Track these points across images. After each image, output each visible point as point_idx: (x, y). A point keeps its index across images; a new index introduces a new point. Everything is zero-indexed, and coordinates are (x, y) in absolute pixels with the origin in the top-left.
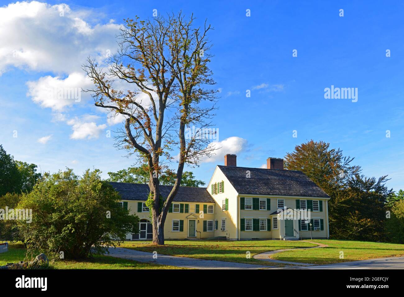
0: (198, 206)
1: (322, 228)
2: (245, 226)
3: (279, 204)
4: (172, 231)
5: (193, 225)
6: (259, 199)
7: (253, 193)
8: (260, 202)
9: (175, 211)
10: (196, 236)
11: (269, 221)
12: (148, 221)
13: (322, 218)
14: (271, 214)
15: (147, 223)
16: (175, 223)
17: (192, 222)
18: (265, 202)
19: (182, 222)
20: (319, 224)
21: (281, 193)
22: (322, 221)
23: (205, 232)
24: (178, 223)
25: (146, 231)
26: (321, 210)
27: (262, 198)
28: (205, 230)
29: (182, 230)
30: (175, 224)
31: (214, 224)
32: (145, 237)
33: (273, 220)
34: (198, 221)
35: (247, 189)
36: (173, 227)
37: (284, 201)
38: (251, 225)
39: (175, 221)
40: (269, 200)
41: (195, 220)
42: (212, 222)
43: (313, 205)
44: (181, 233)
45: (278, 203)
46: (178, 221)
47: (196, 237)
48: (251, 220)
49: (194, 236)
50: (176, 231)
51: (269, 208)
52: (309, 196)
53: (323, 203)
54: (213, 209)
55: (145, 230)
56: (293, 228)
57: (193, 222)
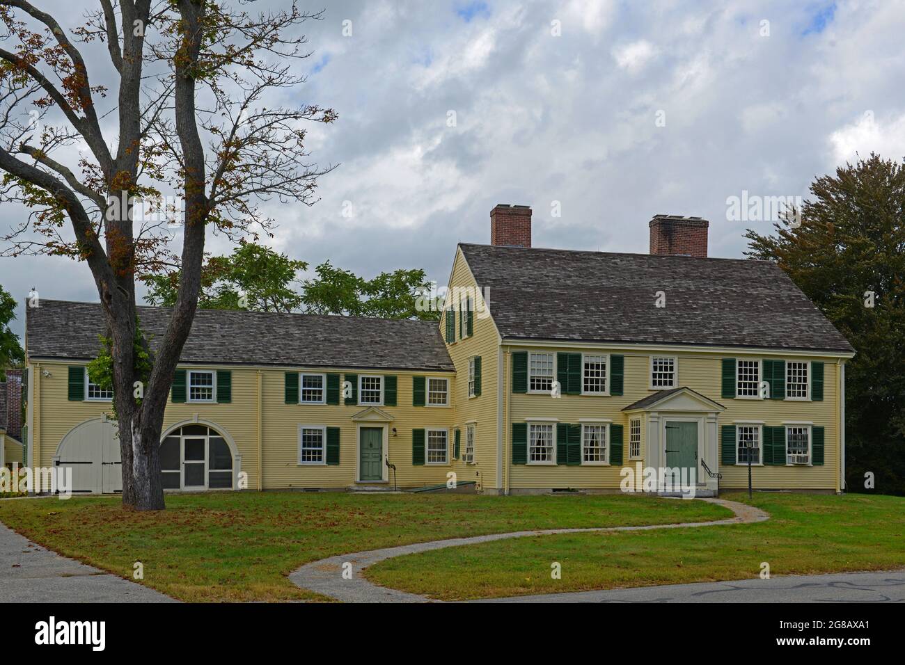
0: (391, 382)
1: (819, 458)
2: (529, 446)
3: (654, 376)
4: (300, 462)
5: (376, 445)
6: (579, 357)
7: (557, 336)
8: (587, 366)
9: (309, 398)
10: (385, 478)
11: (617, 432)
12: (213, 432)
13: (818, 425)
14: (626, 409)
15: (207, 438)
16: (309, 437)
17: (370, 435)
18: (604, 367)
19: (334, 434)
20: (806, 444)
21: (665, 335)
22: (819, 433)
23: (420, 468)
24: (320, 438)
25: (206, 462)
26: (818, 394)
27: (594, 355)
28: (418, 458)
29: (334, 458)
30: (310, 440)
31: (450, 440)
32: (203, 484)
33: (630, 428)
34: (395, 430)
35: (541, 323)
36: (304, 452)
37: (675, 366)
38: (550, 442)
39: (310, 430)
40: (617, 363)
41: (381, 429)
42: (444, 433)
43: (787, 376)
44: (332, 468)
45: (651, 371)
46: (320, 431)
47: (386, 484)
48: (550, 427)
49: (381, 478)
50: (311, 463)
51: (617, 388)
52: (770, 347)
53: (828, 370)
54: (449, 392)
55: (203, 458)
56: (696, 458)
57: (376, 433)
